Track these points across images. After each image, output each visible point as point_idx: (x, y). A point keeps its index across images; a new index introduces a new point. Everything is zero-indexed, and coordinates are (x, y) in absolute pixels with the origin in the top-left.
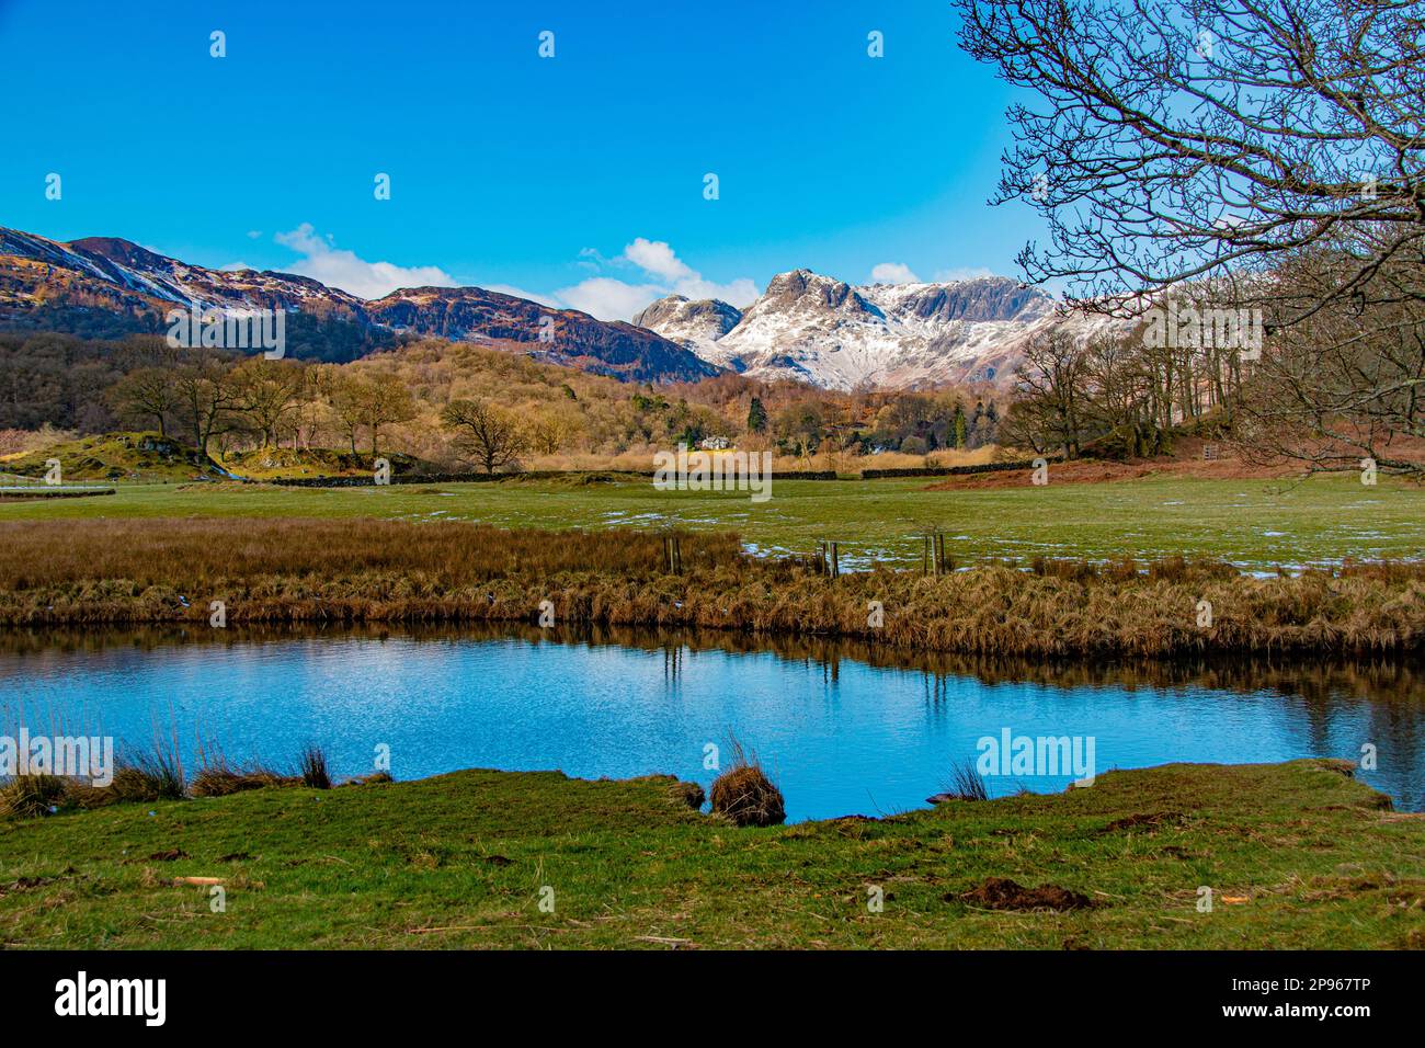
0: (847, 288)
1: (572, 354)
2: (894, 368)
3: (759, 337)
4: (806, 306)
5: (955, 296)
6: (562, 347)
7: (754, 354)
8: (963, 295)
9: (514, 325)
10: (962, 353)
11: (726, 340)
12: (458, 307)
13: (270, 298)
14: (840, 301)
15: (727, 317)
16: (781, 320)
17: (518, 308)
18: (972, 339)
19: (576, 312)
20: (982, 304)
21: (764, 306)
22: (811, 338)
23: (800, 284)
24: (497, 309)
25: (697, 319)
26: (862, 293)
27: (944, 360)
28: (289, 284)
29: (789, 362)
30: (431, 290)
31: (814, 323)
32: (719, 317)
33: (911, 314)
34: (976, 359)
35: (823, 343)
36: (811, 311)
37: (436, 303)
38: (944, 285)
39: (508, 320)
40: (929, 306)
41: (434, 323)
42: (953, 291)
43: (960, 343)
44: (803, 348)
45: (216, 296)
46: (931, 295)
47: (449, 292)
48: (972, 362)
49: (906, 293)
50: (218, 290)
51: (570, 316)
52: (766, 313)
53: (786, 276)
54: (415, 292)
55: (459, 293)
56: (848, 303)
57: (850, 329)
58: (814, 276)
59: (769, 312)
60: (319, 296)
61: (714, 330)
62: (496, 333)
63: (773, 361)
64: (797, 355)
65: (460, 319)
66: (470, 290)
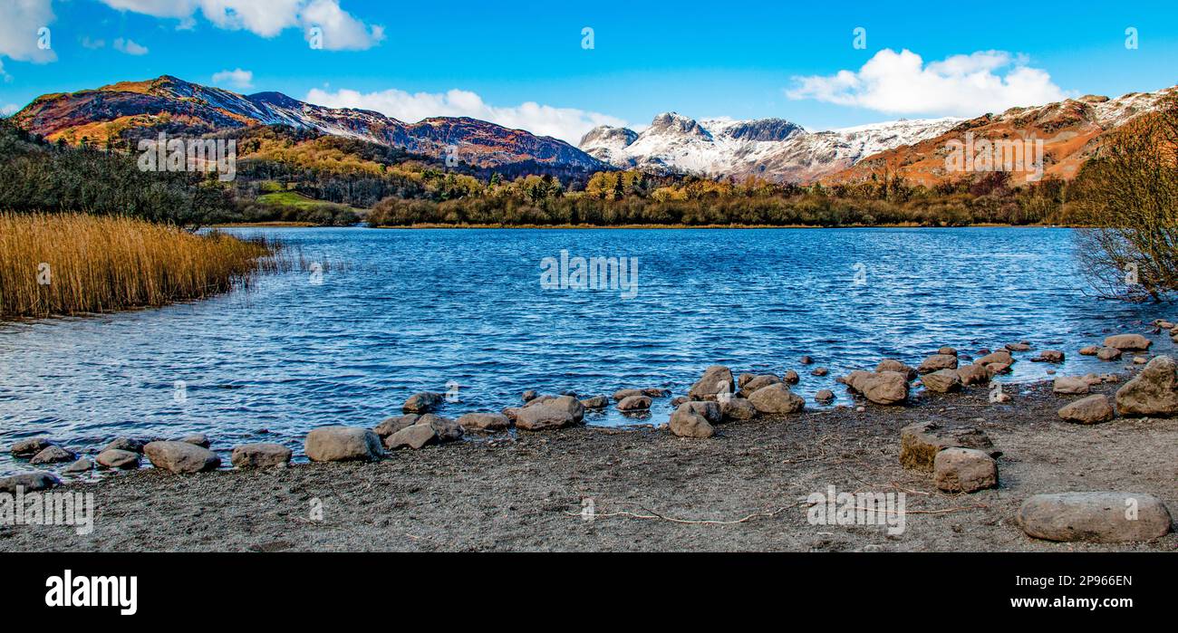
0: (694, 122)
1: (517, 153)
2: (715, 165)
3: (645, 148)
4: (671, 132)
5: (752, 128)
6: (512, 150)
7: (641, 157)
8: (757, 127)
9: (487, 137)
10: (750, 157)
11: (629, 149)
12: (456, 127)
13: (352, 123)
14: (690, 129)
15: (630, 137)
16: (658, 138)
17: (490, 128)
18: (757, 151)
19: (522, 131)
20: (766, 132)
21: (650, 132)
22: (673, 148)
23: (669, 120)
24: (478, 128)
25: (614, 137)
26: (703, 126)
27: (742, 161)
28: (365, 115)
29: (658, 160)
30: (443, 118)
31: (675, 141)
32: (626, 137)
33: (729, 137)
34: (756, 161)
35: (678, 152)
36: (675, 134)
37: (444, 125)
38: (747, 122)
39: (483, 134)
40: (738, 133)
41: (441, 136)
42: (752, 125)
43: (751, 153)
44: (667, 153)
45: (323, 121)
46: (740, 127)
47: (453, 120)
48: (754, 162)
49: (727, 126)
50: (324, 118)
51: (518, 132)
52: (651, 135)
53: (662, 115)
54: (434, 120)
55: (458, 120)
56: (694, 130)
57: (694, 144)
58: (677, 116)
59: (652, 134)
60: (380, 121)
61: (622, 143)
62: (476, 141)
63: (650, 160)
64: (664, 157)
65: (456, 134)
66: (464, 118)
